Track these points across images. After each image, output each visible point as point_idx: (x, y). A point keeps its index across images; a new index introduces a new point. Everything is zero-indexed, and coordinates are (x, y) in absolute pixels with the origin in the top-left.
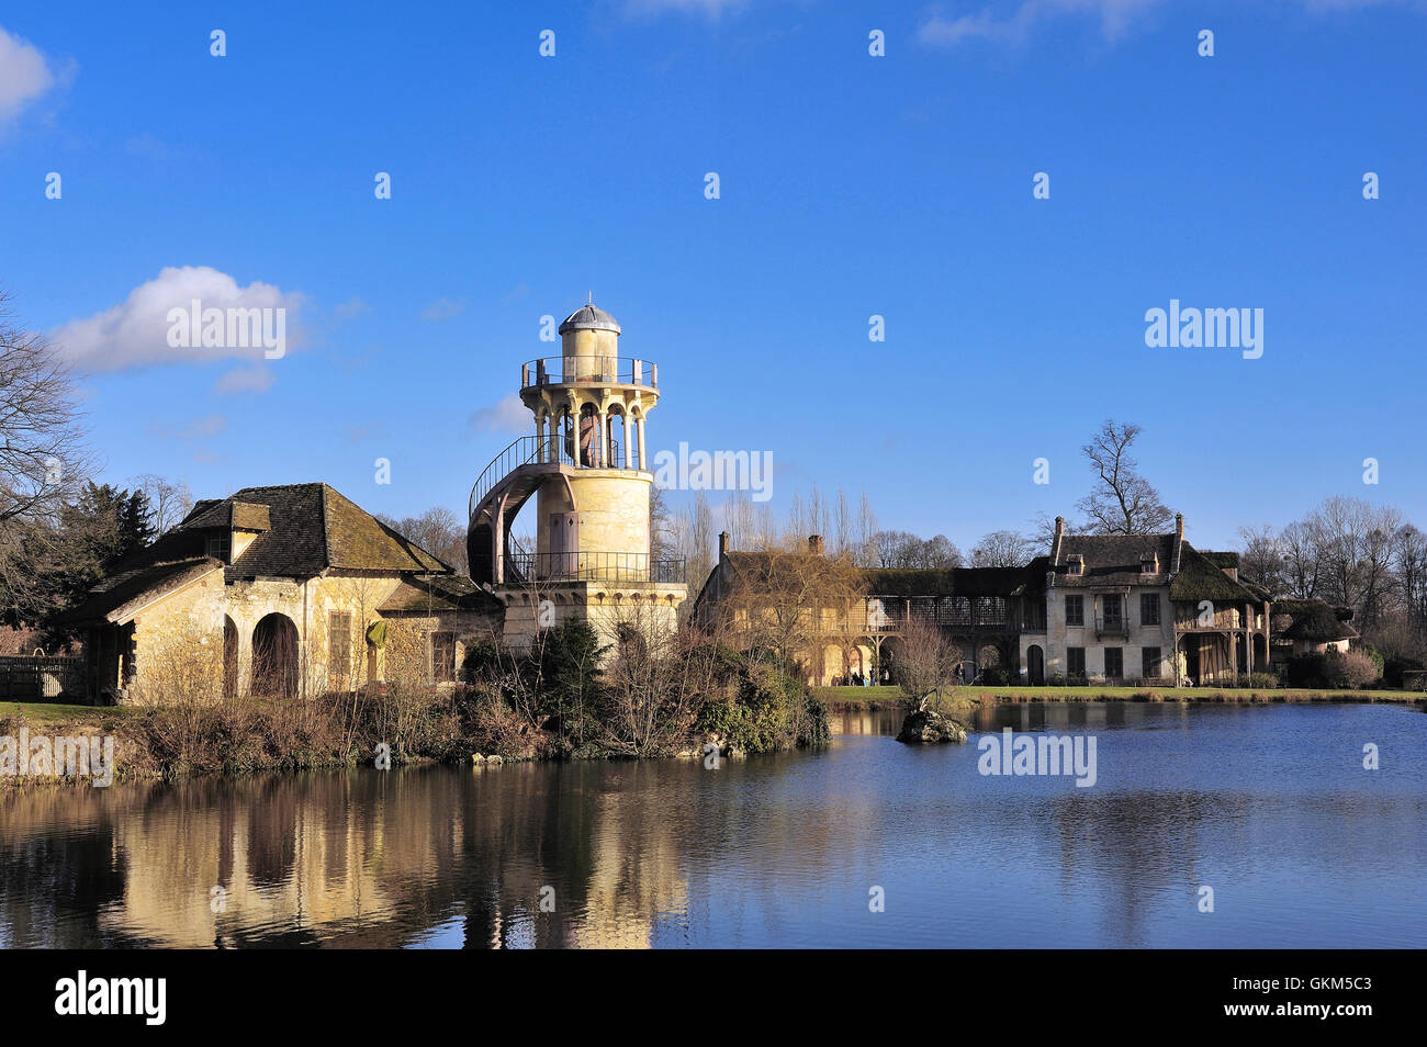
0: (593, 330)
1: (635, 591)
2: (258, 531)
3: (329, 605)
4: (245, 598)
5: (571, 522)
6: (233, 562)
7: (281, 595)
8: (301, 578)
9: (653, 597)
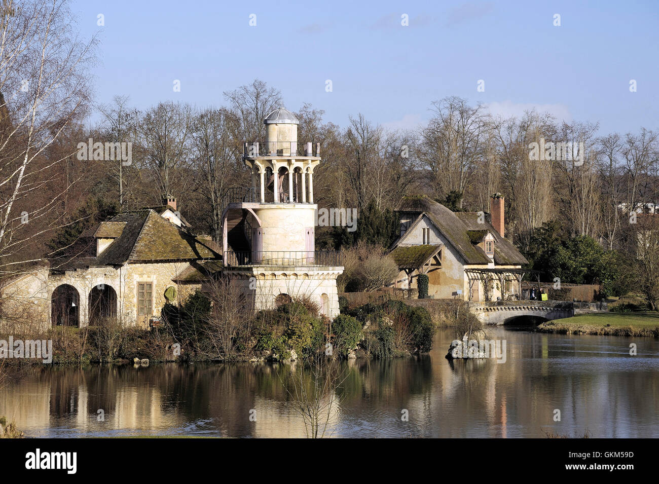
0: (276, 124)
1: (283, 272)
2: (114, 238)
3: (137, 279)
4: (84, 278)
5: (260, 233)
6: (98, 255)
7: (105, 275)
8: (117, 266)
9: (296, 275)
